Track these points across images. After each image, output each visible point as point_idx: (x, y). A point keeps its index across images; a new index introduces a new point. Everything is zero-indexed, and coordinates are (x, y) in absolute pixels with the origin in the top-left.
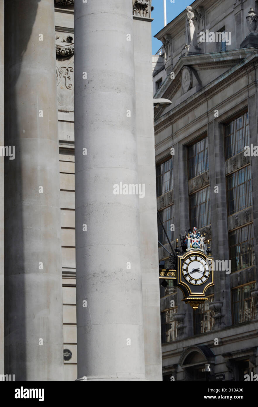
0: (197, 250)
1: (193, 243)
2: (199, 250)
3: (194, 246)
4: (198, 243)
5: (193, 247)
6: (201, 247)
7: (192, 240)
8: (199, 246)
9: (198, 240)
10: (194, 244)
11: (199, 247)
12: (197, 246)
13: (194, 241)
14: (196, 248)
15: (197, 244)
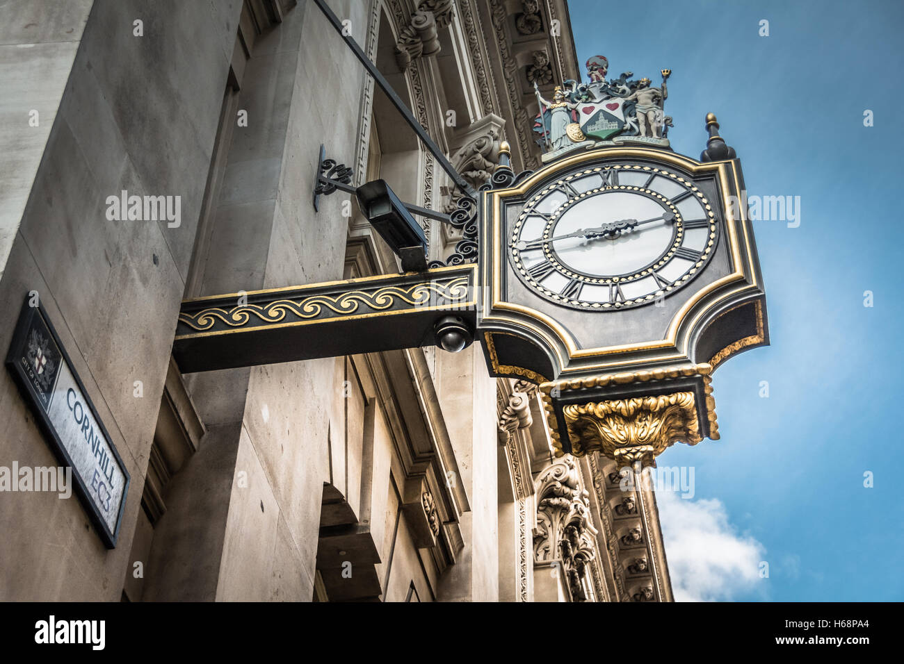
0: (617, 146)
1: (584, 118)
2: (626, 144)
3: (590, 131)
4: (618, 113)
5: (589, 137)
6: (643, 128)
7: (581, 107)
8: (627, 126)
9: (620, 101)
10: (592, 122)
11: (632, 129)
12: (614, 127)
13: (586, 111)
14: (610, 138)
15: (611, 119)
